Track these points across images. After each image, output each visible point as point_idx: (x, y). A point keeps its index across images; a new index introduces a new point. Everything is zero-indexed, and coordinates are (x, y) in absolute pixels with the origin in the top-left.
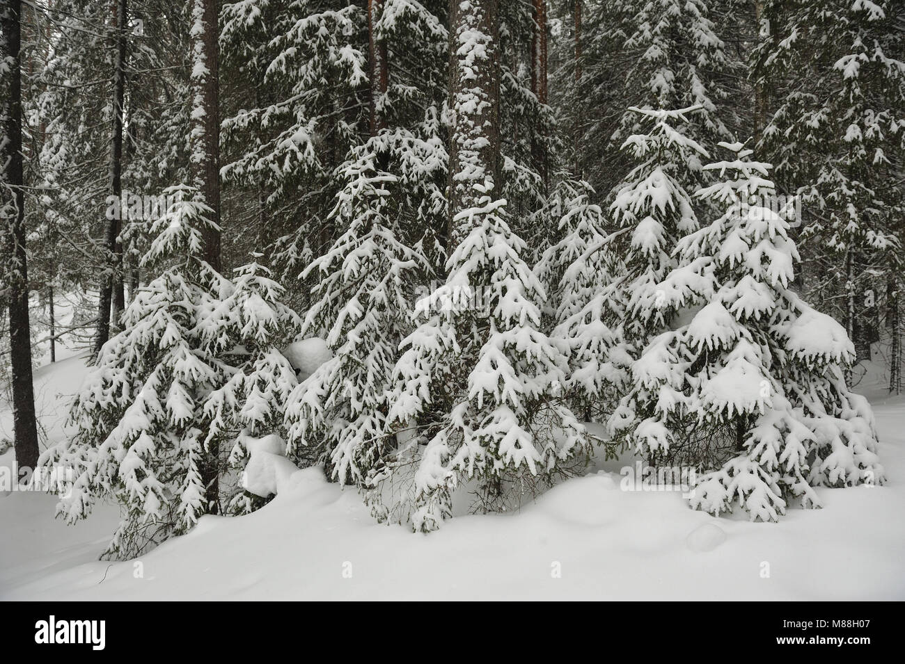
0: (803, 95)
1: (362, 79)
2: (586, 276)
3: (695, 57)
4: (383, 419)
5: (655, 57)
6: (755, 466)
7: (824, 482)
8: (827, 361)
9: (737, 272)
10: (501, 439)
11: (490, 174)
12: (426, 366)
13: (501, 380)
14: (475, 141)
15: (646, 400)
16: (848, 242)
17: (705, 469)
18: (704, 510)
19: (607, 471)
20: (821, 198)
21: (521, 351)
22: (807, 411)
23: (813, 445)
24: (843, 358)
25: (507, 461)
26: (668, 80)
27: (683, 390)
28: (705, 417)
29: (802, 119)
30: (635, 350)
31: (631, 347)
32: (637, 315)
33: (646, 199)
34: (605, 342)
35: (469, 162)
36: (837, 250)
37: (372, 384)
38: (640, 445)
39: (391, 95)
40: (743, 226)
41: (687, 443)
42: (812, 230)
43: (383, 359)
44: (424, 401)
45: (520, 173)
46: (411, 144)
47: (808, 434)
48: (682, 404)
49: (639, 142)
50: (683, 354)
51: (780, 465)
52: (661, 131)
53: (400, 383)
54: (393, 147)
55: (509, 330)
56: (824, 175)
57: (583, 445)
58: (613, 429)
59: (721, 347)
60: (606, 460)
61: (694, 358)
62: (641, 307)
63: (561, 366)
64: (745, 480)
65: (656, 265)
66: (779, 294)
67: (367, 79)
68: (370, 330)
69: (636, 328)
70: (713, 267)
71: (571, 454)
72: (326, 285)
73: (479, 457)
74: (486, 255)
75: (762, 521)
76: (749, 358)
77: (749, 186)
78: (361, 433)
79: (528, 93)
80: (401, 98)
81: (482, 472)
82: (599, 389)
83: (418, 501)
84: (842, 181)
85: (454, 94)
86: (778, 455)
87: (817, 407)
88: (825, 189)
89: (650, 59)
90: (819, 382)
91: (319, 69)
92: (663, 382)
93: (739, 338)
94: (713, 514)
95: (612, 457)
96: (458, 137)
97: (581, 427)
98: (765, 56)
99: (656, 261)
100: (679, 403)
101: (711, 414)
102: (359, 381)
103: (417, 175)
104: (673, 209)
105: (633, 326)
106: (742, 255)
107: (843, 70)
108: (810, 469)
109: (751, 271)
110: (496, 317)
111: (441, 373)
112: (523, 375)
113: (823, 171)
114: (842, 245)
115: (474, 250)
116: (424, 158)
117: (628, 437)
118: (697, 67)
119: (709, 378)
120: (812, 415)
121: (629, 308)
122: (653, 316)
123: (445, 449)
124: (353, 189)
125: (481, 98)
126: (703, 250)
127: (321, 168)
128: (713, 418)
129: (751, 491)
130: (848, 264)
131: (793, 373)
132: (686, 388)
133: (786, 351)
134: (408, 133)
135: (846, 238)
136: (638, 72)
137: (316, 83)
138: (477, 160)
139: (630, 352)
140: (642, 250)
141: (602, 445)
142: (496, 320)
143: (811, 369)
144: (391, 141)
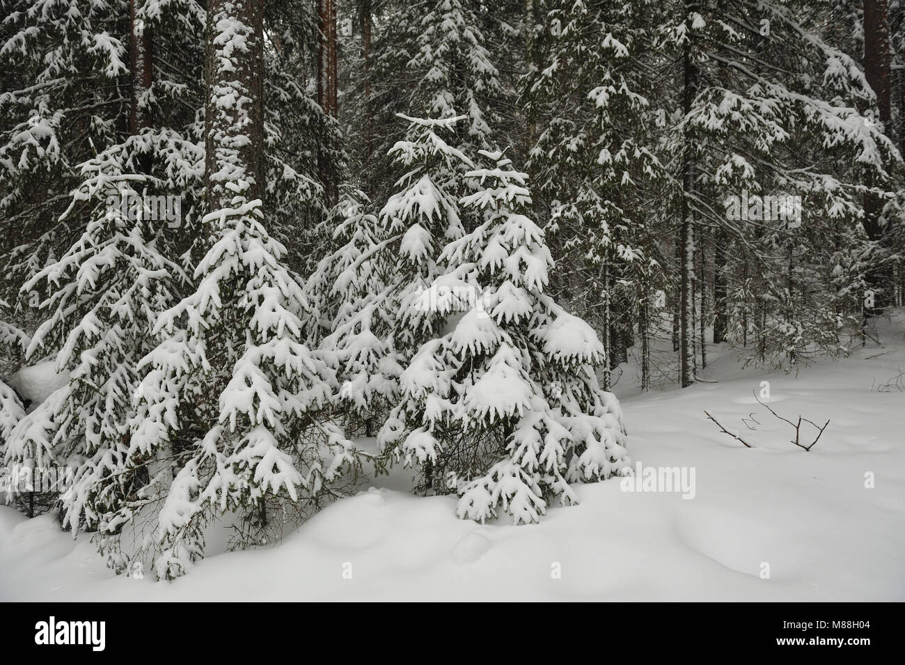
0: (564, 121)
1: (121, 70)
2: (356, 285)
3: (473, 82)
4: (125, 451)
5: (436, 78)
6: (517, 469)
7: (581, 479)
8: (580, 361)
9: (499, 278)
10: (257, 464)
11: (252, 175)
12: (174, 389)
13: (256, 398)
14: (235, 139)
15: (414, 410)
16: (602, 255)
17: (474, 475)
18: (471, 519)
19: (378, 488)
20: (579, 215)
21: (279, 365)
22: (564, 411)
23: (570, 443)
24: (593, 358)
25: (264, 488)
26: (449, 101)
27: (450, 397)
28: (469, 424)
29: (563, 143)
30: (405, 360)
31: (401, 357)
32: (407, 324)
33: (414, 206)
34: (375, 352)
35: (227, 161)
36: (594, 262)
37: (111, 413)
38: (408, 457)
39: (155, 91)
40: (503, 233)
41: (456, 452)
42: (573, 244)
43: (128, 383)
44: (170, 428)
45: (300, 183)
46: (179, 146)
47: (565, 433)
48: (448, 412)
49: (406, 149)
50: (449, 361)
51: (541, 466)
52: (428, 140)
53: (141, 409)
54: (157, 148)
55: (267, 342)
56: (582, 194)
57: (351, 462)
58: (383, 442)
59: (483, 352)
60: (376, 476)
61: (459, 365)
62: (410, 315)
63: (328, 380)
64: (509, 483)
65: (424, 273)
66: (537, 299)
67: (127, 71)
68: (112, 350)
69: (406, 337)
70: (476, 273)
71: (339, 474)
72: (59, 299)
73: (232, 486)
74: (240, 261)
75: (524, 523)
76: (509, 362)
77: (507, 194)
78: (98, 470)
79: (313, 103)
80: (168, 96)
81: (237, 502)
82: (369, 402)
83: (162, 543)
84: (596, 200)
85: (211, 86)
86: (538, 456)
87: (573, 406)
88: (583, 207)
89: (431, 80)
90: (574, 382)
91: (70, 58)
92: (429, 390)
93: (500, 342)
94: (479, 522)
95: (382, 473)
96: (215, 133)
97: (348, 444)
98: (531, 83)
99: (425, 269)
100: (446, 411)
101: (475, 420)
102: (97, 410)
103: (185, 179)
104: (440, 216)
105: (403, 335)
106: (502, 261)
107: (596, 100)
108: (568, 466)
109: (511, 276)
110: (252, 329)
111: (191, 394)
112: (283, 393)
113: (581, 191)
114: (598, 258)
115: (226, 255)
116: (193, 162)
117: (396, 450)
118: (474, 92)
119: (473, 384)
120: (569, 415)
121: (398, 316)
122: (421, 324)
123: (194, 481)
124: (91, 187)
125: (241, 93)
126: (466, 257)
127: (68, 167)
128: (477, 424)
129: (513, 495)
130: (604, 275)
131: (551, 375)
132: (453, 395)
133: (544, 353)
134: (175, 134)
135: (601, 251)
136: (421, 92)
137: (65, 73)
138: (237, 159)
139: (400, 362)
140: (410, 258)
141: (371, 461)
142: (252, 332)
143: (566, 370)
144: (155, 141)
